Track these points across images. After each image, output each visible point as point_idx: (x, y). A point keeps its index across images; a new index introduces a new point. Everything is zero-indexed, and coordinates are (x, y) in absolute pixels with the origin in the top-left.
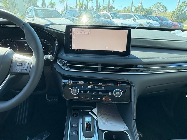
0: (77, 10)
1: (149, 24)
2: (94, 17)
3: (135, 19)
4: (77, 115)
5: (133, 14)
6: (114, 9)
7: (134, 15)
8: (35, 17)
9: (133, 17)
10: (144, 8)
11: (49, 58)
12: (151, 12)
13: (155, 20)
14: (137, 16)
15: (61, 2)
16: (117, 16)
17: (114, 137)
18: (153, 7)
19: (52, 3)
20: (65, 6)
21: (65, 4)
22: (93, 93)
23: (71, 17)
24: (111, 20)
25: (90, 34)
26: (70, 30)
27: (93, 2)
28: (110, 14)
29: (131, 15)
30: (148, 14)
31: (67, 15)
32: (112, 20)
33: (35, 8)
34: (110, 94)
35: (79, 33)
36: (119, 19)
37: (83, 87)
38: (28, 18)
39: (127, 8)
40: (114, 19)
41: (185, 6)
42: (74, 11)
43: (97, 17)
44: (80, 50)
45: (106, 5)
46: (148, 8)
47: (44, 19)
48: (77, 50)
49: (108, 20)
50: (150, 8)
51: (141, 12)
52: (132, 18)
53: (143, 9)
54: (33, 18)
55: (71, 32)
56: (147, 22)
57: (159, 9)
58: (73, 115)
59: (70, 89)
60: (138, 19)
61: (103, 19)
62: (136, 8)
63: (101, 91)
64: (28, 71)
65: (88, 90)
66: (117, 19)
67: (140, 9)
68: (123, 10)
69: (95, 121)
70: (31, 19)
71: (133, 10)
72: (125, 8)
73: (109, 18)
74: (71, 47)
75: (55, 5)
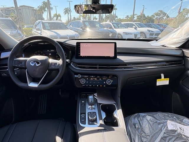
0: (81, 21)
1: (150, 31)
2: (97, 27)
3: (136, 27)
4: (85, 97)
5: (134, 23)
6: (116, 18)
8: (43, 30)
9: (135, 26)
10: (146, 16)
11: (68, 61)
12: (154, 20)
13: (156, 28)
14: (138, 25)
15: (65, 14)
16: (119, 25)
17: (107, 108)
18: (154, 15)
19: (57, 15)
20: (69, 17)
21: (69, 15)
22: (94, 83)
23: (76, 28)
24: (113, 29)
25: (91, 46)
26: (79, 44)
28: (112, 24)
29: (132, 24)
31: (71, 26)
33: (43, 21)
34: (105, 83)
35: (84, 46)
36: (121, 28)
37: (87, 79)
38: (36, 31)
40: (116, 28)
41: (186, 13)
42: (78, 22)
43: (99, 26)
44: (85, 56)
46: (150, 16)
47: (51, 31)
48: (83, 56)
51: (143, 20)
52: (133, 27)
54: (41, 30)
56: (148, 30)
57: (161, 16)
58: (82, 97)
59: (80, 80)
60: (139, 27)
61: (105, 29)
62: (138, 16)
63: (99, 81)
64: (58, 68)
65: (91, 81)
66: (119, 28)
67: (142, 17)
68: (126, 18)
69: (96, 100)
70: (39, 32)
71: (135, 18)
72: (128, 16)
73: (111, 28)
74: (80, 54)
75: (60, 16)
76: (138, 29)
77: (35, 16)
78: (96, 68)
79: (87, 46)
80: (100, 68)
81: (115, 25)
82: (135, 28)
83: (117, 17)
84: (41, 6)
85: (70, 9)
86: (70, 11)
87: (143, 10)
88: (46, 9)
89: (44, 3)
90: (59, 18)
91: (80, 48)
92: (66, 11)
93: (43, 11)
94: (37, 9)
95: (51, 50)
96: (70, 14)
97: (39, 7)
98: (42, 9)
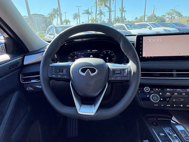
1: (166, 31)
3: (151, 28)
5: (147, 23)
6: (125, 21)
7: (149, 24)
8: (56, 34)
9: (149, 26)
12: (165, 20)
13: (172, 26)
14: (152, 25)
15: (74, 19)
18: (166, 14)
19: (66, 21)
21: (79, 20)
22: (174, 100)
24: (126, 30)
25: (161, 41)
26: (141, 39)
27: (105, 16)
29: (145, 24)
30: (162, 22)
32: (128, 30)
35: (150, 41)
37: (161, 94)
38: (49, 36)
39: (139, 18)
44: (151, 57)
45: (117, 17)
46: (160, 16)
48: (148, 57)
49: (124, 31)
50: (163, 16)
51: (154, 21)
52: (147, 27)
53: (156, 17)
55: (142, 40)
56: (164, 30)
58: (152, 124)
59: (148, 96)
60: (154, 27)
62: (148, 17)
65: (167, 97)
66: (132, 29)
67: (153, 18)
68: (135, 20)
70: (52, 36)
71: (146, 19)
72: (136, 18)
73: (124, 29)
74: (142, 55)
75: (69, 22)
76: (153, 29)
77: (45, 23)
78: (172, 75)
79: (154, 40)
80: (178, 75)
81: (128, 26)
82: (149, 29)
83: (125, 19)
84: (51, 13)
85: (79, 15)
86: (79, 16)
87: (154, 10)
88: (56, 16)
89: (54, 10)
90: (68, 23)
91: (142, 44)
92: (75, 16)
93: (53, 18)
94: (47, 16)
95: (93, 51)
96: (79, 18)
97: (49, 14)
98: (52, 16)
